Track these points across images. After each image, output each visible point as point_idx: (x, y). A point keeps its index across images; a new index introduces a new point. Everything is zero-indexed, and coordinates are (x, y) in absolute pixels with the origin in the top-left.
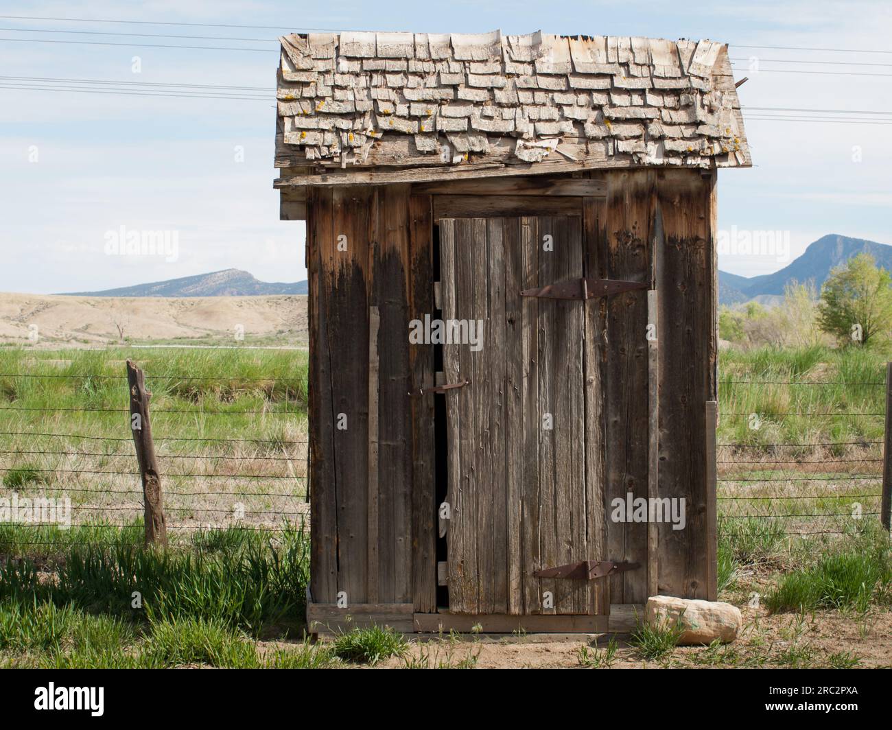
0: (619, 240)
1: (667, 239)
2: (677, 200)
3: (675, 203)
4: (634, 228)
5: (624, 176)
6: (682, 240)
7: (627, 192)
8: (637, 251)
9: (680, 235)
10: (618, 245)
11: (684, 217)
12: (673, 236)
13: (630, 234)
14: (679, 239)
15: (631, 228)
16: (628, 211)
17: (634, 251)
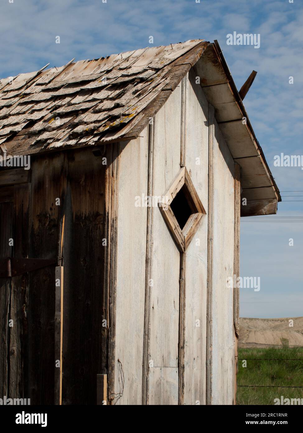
0: (40, 221)
1: (74, 216)
2: (83, 180)
3: (81, 183)
4: (51, 209)
5: (46, 162)
6: (85, 217)
7: (47, 177)
8: (53, 230)
9: (84, 212)
10: (39, 226)
11: (88, 195)
12: (79, 214)
13: (48, 215)
14: (84, 216)
15: (49, 210)
16: (47, 193)
17: (51, 230)
